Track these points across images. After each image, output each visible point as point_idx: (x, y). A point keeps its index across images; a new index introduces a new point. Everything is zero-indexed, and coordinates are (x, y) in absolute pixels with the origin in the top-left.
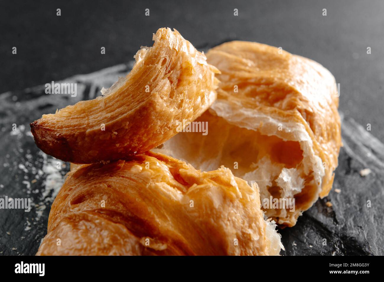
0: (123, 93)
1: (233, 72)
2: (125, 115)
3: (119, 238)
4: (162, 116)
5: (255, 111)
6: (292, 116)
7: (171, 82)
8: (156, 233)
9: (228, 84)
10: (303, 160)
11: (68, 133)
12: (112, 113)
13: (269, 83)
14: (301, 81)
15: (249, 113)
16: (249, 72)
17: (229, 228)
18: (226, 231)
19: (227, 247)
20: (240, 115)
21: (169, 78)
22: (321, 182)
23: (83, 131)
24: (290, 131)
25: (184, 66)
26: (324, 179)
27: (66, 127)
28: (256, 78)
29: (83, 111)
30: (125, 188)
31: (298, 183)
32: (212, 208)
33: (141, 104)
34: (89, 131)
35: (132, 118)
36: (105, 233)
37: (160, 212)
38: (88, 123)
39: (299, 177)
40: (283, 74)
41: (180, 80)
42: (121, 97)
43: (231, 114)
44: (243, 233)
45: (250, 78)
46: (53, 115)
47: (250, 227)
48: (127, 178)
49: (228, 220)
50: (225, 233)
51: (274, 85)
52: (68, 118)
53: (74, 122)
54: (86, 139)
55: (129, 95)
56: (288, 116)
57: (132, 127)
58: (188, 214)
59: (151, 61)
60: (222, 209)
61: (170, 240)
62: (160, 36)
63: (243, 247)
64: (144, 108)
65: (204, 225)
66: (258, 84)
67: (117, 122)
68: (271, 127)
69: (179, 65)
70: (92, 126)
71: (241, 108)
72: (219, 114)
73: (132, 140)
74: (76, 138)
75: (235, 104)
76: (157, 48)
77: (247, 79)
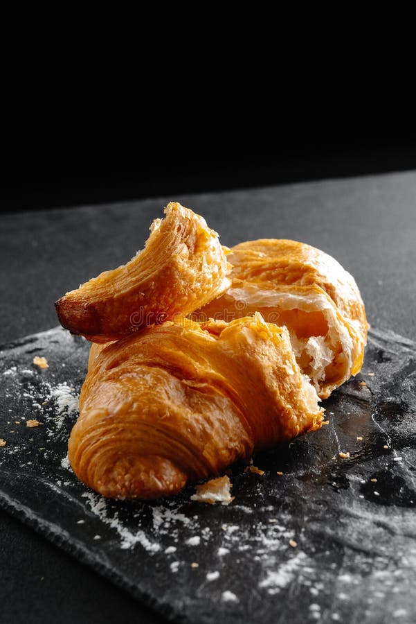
0: (145, 258)
1: (245, 263)
2: (150, 276)
3: (162, 378)
4: (185, 276)
5: (274, 290)
6: (311, 289)
7: (189, 247)
8: (195, 376)
9: (241, 274)
10: (329, 331)
11: (96, 301)
12: (137, 277)
13: (283, 266)
14: (317, 262)
15: (268, 294)
16: (262, 261)
17: (264, 361)
18: (263, 364)
19: (265, 379)
20: (259, 297)
21: (186, 243)
22: (350, 354)
23: (110, 296)
24: (311, 301)
25: (199, 232)
26: (354, 351)
27: (93, 296)
28: (270, 263)
29: (107, 281)
30: (160, 341)
31: (327, 355)
32: (246, 344)
33: (163, 265)
34: (115, 296)
35: (157, 279)
36: (148, 377)
37: (196, 355)
38: (115, 290)
39: (328, 348)
40: (297, 257)
41: (196, 247)
42: (143, 262)
43: (249, 297)
44: (279, 368)
45: (264, 265)
46: (76, 290)
47: (284, 363)
48: (160, 332)
49: (263, 354)
50: (261, 365)
51: (289, 267)
52: (92, 290)
53: (101, 291)
54: (115, 304)
55: (150, 259)
56: (307, 290)
57: (158, 287)
58: (224, 352)
59: (166, 229)
60: (255, 345)
61: (210, 381)
62: (171, 208)
63: (280, 381)
64: (167, 268)
65: (241, 360)
66: (273, 268)
67: (143, 283)
68: (292, 301)
69: (194, 230)
70: (119, 291)
71: (259, 290)
72: (237, 298)
73: (159, 301)
74: (105, 304)
75: (252, 288)
76: (170, 218)
77: (260, 266)
